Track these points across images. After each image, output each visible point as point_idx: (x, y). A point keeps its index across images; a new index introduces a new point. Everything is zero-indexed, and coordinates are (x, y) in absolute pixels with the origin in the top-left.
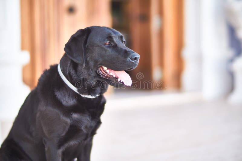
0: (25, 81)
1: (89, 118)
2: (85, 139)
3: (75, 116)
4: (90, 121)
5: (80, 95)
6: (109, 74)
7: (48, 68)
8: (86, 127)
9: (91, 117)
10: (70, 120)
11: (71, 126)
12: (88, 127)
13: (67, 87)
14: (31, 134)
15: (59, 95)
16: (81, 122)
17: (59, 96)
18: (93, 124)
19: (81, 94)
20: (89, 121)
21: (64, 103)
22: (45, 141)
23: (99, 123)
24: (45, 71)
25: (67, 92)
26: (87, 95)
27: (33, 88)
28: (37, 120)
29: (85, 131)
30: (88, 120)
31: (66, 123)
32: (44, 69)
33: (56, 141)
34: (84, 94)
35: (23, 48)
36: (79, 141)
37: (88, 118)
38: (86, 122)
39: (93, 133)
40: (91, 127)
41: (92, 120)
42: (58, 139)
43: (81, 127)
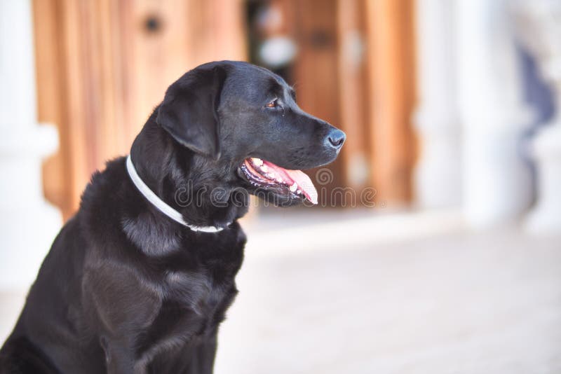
0: (48, 196)
1: (209, 281)
2: (201, 333)
3: (175, 278)
4: (211, 289)
5: (189, 228)
6: (266, 175)
7: (102, 167)
8: (201, 304)
9: (212, 279)
10: (163, 288)
11: (167, 303)
12: (206, 302)
13: (154, 212)
14: (71, 326)
15: (133, 231)
16: (190, 292)
17: (134, 233)
18: (218, 295)
19: (190, 226)
20: (207, 288)
21: (146, 250)
22: (103, 340)
23: (232, 292)
24: (95, 174)
25: (156, 223)
26: (205, 226)
27: (70, 217)
28: (83, 290)
29: (198, 313)
30: (205, 286)
31: (154, 297)
32: (93, 171)
33: (131, 339)
34: (200, 224)
35: (41, 118)
36: (186, 337)
37: (206, 282)
38: (202, 291)
39: (219, 317)
40: (213, 303)
41: (214, 286)
42: (137, 334)
43: (189, 305)
